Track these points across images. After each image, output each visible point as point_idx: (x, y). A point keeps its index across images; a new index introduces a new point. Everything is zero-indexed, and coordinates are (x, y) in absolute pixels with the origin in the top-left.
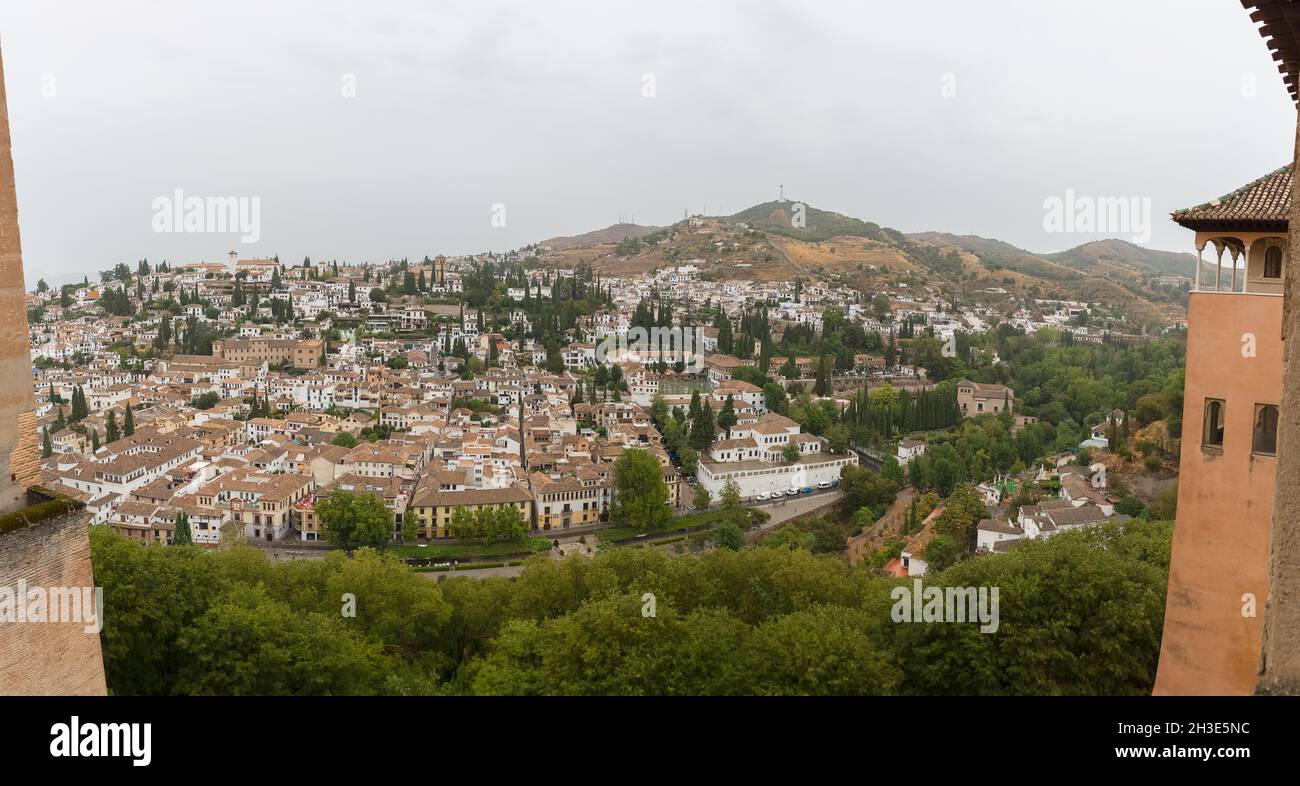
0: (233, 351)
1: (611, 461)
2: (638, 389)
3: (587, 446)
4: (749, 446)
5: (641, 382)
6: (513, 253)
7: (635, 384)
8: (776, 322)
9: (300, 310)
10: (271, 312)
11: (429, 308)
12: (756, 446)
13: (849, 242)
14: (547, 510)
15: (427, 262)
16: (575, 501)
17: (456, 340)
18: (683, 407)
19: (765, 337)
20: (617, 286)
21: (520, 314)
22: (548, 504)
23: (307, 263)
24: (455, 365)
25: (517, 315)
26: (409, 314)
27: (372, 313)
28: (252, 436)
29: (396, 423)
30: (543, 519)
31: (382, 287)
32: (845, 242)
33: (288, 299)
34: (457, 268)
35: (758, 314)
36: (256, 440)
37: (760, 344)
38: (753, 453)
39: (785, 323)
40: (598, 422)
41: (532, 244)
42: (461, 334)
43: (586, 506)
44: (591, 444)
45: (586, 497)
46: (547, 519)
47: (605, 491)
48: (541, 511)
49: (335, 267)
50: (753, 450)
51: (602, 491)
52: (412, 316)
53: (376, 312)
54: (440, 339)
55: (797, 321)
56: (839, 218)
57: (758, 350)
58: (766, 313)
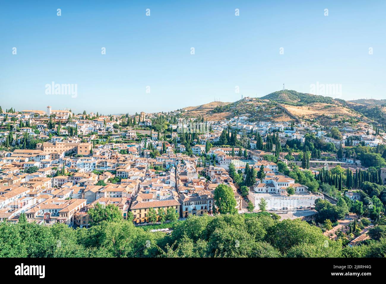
0: (47, 148)
1: (212, 189)
2: (223, 162)
3: (203, 183)
4: (271, 187)
5: (224, 160)
6: (172, 112)
7: (222, 160)
8: (282, 138)
9: (81, 131)
10: (67, 132)
11: (138, 131)
12: (274, 187)
13: (317, 106)
14: (187, 209)
15: (137, 115)
16: (198, 205)
17: (149, 143)
18: (242, 170)
19: (277, 144)
20: (214, 124)
21: (175, 134)
22: (187, 206)
23: (84, 113)
24: (149, 153)
25: (174, 134)
26: (129, 133)
27: (113, 133)
28: (56, 184)
29: (123, 175)
30: (185, 213)
31: (118, 123)
32: (315, 106)
33: (75, 127)
34: (149, 117)
35: (274, 135)
36: (58, 186)
37: (275, 147)
38: (273, 190)
39: (286, 139)
40: (207, 175)
41: (179, 109)
42: (151, 141)
43: (202, 208)
44: (204, 183)
45: (202, 204)
46: (186, 213)
47: (210, 201)
48: (184, 210)
49: (97, 115)
50: (273, 188)
51: (209, 201)
52: (131, 134)
53: (115, 132)
54: (142, 143)
55: (292, 138)
56: (311, 96)
57: (274, 149)
58: (277, 134)
